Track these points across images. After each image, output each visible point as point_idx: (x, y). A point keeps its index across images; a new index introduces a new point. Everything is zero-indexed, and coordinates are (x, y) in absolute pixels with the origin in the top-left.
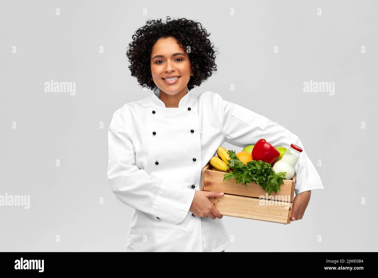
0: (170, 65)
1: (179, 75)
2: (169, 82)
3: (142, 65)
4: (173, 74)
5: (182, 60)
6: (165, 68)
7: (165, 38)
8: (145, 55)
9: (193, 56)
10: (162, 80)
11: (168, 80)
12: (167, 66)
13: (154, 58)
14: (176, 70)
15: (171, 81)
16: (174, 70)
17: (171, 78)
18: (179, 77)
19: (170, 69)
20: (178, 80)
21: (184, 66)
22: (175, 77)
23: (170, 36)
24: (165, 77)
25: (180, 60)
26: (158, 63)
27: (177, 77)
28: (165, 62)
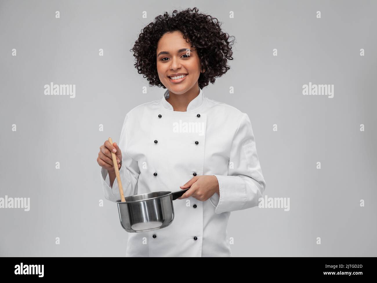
0: (176, 62)
1: (185, 72)
2: (175, 80)
3: (147, 62)
4: (180, 72)
6: (169, 66)
7: (171, 32)
8: (150, 51)
10: (168, 79)
11: (173, 78)
12: (172, 63)
13: (159, 55)
14: (183, 67)
15: (177, 79)
16: (180, 66)
17: (177, 76)
18: (186, 75)
19: (175, 66)
20: (185, 78)
21: (192, 63)
22: (181, 75)
23: (176, 30)
24: (170, 75)
26: (164, 60)
27: (184, 75)
28: (171, 59)
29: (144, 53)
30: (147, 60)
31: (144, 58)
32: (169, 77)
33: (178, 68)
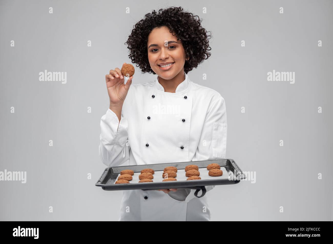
0: (164, 53)
1: (173, 61)
2: (164, 68)
3: (139, 53)
4: (168, 61)
5: (175, 47)
6: (159, 57)
7: (158, 28)
8: (142, 44)
9: (186, 43)
10: (158, 67)
11: (163, 66)
12: (161, 53)
13: (150, 47)
14: (170, 57)
15: (166, 67)
16: (168, 56)
17: (165, 65)
18: (173, 63)
19: (163, 56)
20: (173, 66)
21: (178, 52)
22: (169, 64)
23: (163, 26)
24: (160, 64)
25: (174, 47)
26: (154, 52)
27: (171, 64)
28: (160, 50)
29: (136, 46)
30: (139, 52)
31: (137, 50)
32: (159, 66)
33: (166, 58)
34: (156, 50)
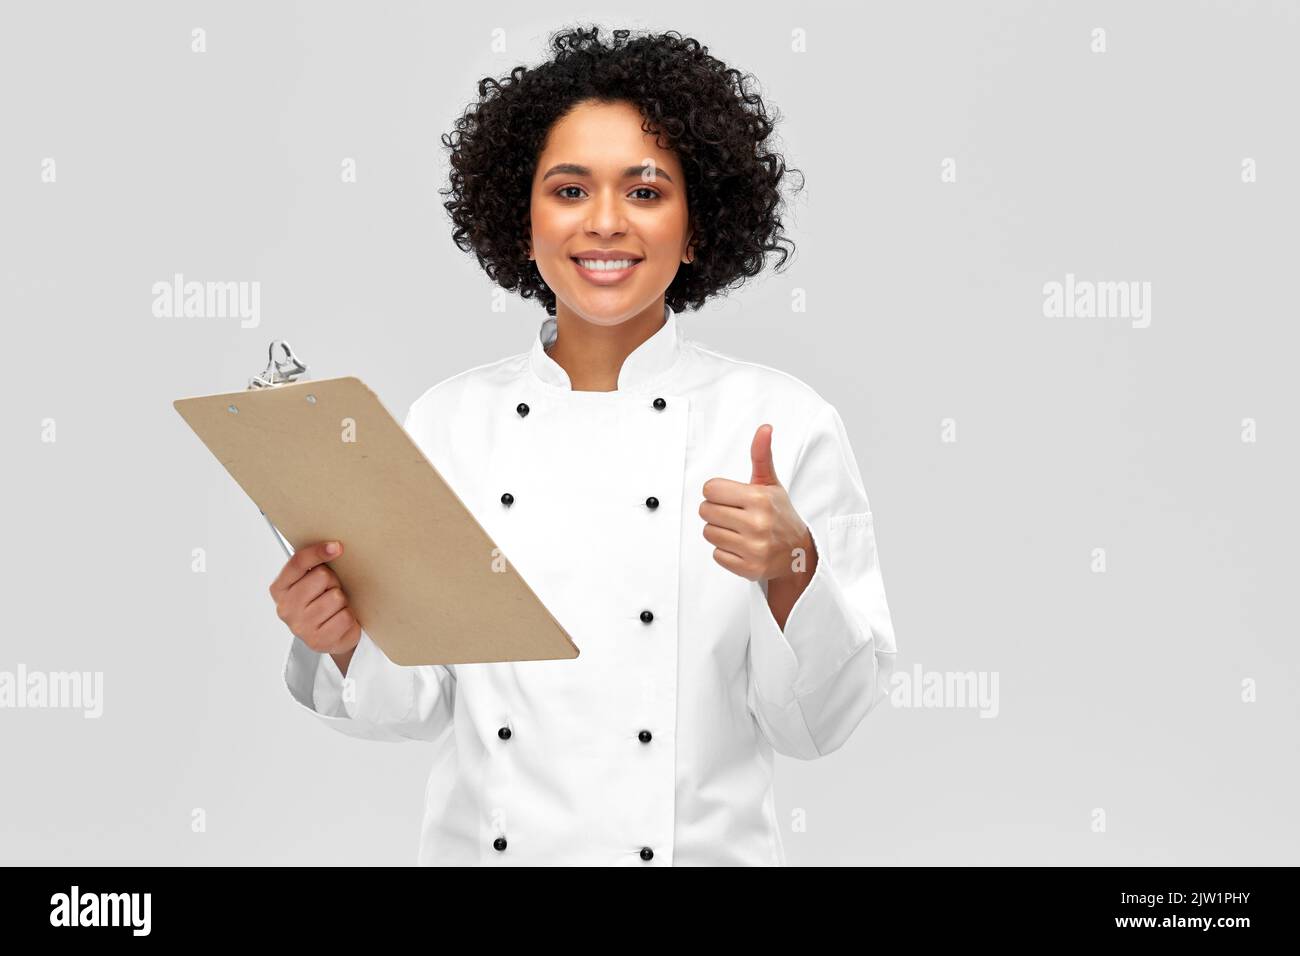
0: (609, 209)
1: (637, 252)
2: (596, 273)
4: (619, 247)
5: (657, 197)
6: (585, 221)
10: (571, 266)
11: (592, 266)
13: (548, 173)
14: (631, 233)
15: (605, 271)
16: (623, 227)
17: (605, 261)
18: (638, 260)
19: (606, 223)
20: (634, 271)
21: (664, 220)
22: (621, 260)
23: (618, 100)
24: (582, 253)
25: (653, 195)
26: (564, 198)
27: (628, 261)
28: (591, 195)
33: (617, 234)
34: (573, 191)
